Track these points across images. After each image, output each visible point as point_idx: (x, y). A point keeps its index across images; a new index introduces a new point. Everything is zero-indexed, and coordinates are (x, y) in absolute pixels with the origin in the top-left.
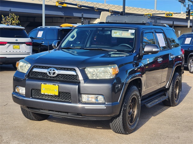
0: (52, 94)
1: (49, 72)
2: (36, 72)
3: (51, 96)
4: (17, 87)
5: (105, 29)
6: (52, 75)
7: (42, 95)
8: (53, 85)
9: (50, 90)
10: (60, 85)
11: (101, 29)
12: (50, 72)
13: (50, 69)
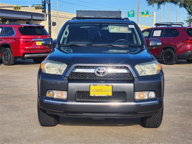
0: (104, 96)
1: (97, 71)
2: (77, 73)
3: (105, 97)
4: (49, 92)
5: (102, 24)
6: (101, 75)
7: (93, 97)
8: (106, 85)
9: (101, 91)
10: (113, 84)
11: (99, 24)
12: (99, 72)
13: (99, 68)
